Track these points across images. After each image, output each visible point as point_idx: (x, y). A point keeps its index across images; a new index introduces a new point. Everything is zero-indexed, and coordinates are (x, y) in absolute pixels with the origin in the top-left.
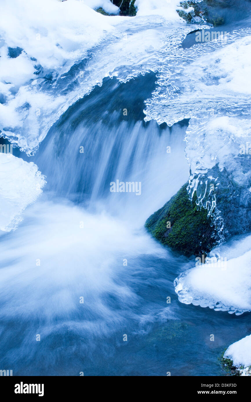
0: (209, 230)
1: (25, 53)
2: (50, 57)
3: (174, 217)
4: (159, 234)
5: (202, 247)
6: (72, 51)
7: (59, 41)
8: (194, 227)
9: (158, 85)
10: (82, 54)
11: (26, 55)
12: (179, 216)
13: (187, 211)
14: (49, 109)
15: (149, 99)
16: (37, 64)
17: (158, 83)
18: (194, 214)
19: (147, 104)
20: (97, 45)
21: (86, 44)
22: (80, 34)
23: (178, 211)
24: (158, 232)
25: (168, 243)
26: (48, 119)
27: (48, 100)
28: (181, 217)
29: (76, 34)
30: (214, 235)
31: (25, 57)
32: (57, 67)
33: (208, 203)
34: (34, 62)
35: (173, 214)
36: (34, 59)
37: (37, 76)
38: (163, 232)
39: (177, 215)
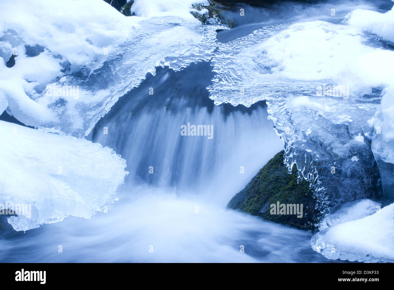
0: (311, 202)
1: (48, 51)
2: (80, 53)
3: (267, 194)
4: (253, 211)
5: (307, 218)
6: (103, 47)
7: (89, 36)
8: (296, 200)
9: (216, 73)
10: (115, 49)
11: (49, 53)
12: (273, 192)
13: (281, 187)
14: (93, 102)
15: (211, 85)
16: (62, 61)
17: (215, 71)
18: (291, 187)
19: (210, 90)
20: (129, 41)
21: (118, 39)
22: (110, 29)
23: (270, 187)
24: (252, 210)
25: (268, 218)
26: (93, 113)
27: (86, 95)
28: (275, 193)
29: (107, 29)
30: (318, 206)
31: (49, 55)
32: (89, 62)
33: (309, 175)
34: (59, 60)
35: (265, 191)
36: (59, 57)
37: (64, 74)
38: (258, 209)
39: (271, 191)
